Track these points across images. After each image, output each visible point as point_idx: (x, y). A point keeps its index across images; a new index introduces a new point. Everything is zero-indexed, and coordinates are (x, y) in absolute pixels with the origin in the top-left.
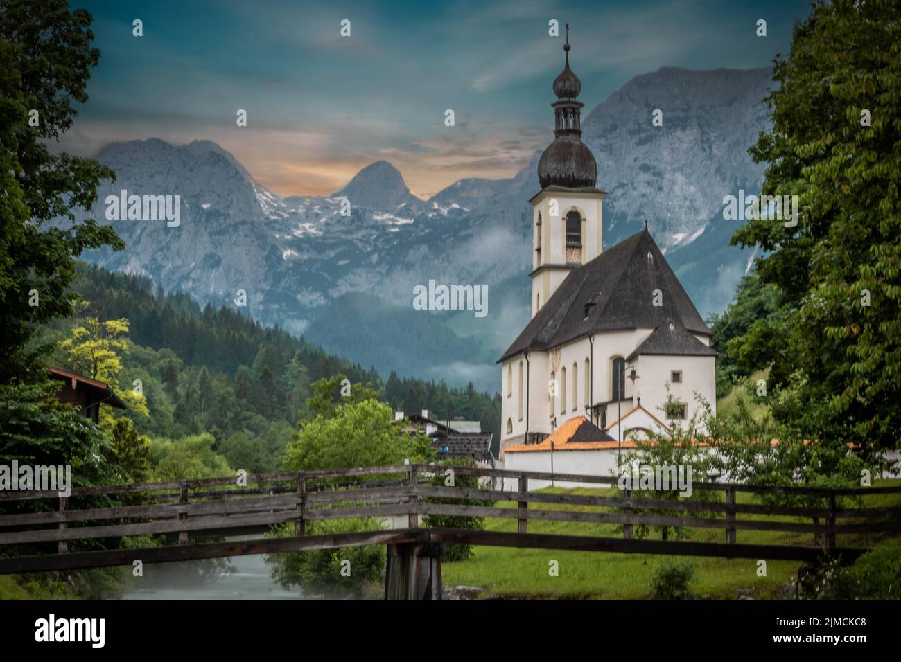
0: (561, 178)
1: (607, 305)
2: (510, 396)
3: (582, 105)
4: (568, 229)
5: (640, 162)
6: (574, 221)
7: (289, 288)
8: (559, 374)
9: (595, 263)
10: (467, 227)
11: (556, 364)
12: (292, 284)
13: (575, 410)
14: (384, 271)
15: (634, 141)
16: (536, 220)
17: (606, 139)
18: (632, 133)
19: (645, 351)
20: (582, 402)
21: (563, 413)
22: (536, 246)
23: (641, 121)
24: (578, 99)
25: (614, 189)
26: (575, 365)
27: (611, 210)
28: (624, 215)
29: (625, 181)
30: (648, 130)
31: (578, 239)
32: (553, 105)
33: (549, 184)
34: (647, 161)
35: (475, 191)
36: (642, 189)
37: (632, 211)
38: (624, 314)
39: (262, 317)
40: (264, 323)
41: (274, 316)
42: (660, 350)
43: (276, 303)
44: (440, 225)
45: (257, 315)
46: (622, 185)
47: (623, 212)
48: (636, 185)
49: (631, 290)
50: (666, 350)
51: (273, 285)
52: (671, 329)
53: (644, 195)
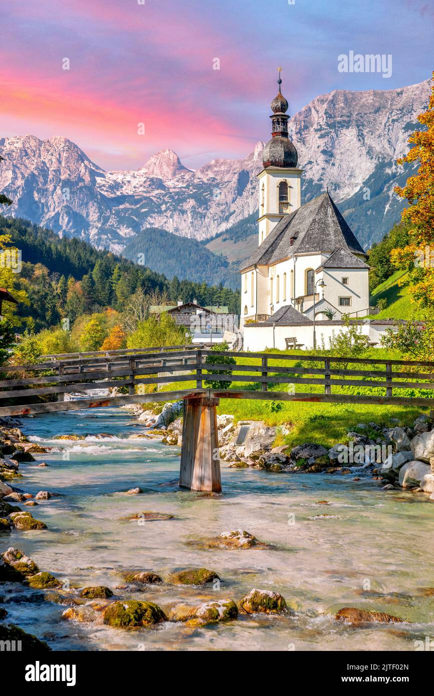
0: (276, 162)
1: (304, 239)
2: (246, 292)
3: (289, 117)
4: (281, 193)
5: (321, 149)
6: (283, 188)
7: (112, 226)
8: (275, 279)
9: (296, 213)
11: (273, 273)
12: (114, 223)
13: (285, 300)
14: (169, 215)
15: (317, 136)
16: (261, 187)
17: (301, 135)
18: (316, 130)
19: (327, 266)
20: (289, 296)
21: (278, 302)
22: (261, 203)
23: (322, 123)
24: (286, 113)
25: (306, 165)
26: (285, 274)
28: (311, 181)
29: (312, 160)
30: (326, 129)
31: (286, 198)
32: (271, 117)
33: (268, 166)
34: (325, 148)
35: (222, 167)
36: (322, 164)
37: (316, 178)
38: (314, 244)
39: (97, 243)
40: (98, 247)
41: (104, 243)
42: (335, 266)
43: (105, 234)
44: (202, 187)
45: (94, 242)
46: (310, 163)
47: (311, 179)
48: (319, 162)
49: (318, 229)
50: (340, 266)
51: (103, 224)
52: (342, 252)
53: (323, 169)
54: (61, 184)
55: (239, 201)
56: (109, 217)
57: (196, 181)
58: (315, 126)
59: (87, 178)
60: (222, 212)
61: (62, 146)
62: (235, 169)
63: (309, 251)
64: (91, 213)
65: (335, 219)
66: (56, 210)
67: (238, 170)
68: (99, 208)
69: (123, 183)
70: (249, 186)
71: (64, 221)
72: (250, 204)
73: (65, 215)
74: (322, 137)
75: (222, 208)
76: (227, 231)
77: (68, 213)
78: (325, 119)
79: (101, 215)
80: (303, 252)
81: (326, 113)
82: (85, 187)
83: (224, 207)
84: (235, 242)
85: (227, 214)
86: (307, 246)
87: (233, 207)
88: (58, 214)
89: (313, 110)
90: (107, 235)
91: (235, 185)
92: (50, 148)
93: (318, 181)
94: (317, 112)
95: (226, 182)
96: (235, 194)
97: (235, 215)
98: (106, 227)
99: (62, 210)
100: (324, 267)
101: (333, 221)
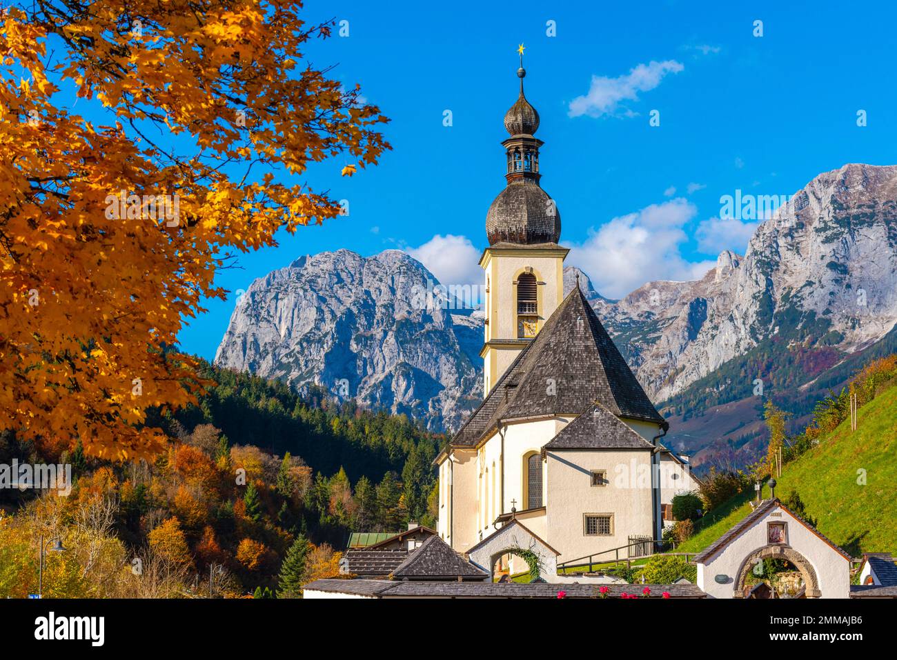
1: (523, 387)
2: (443, 506)
3: (541, 143)
4: (521, 296)
5: (828, 260)
6: (526, 285)
8: (484, 477)
10: (656, 330)
11: (482, 464)
15: (819, 239)
17: (793, 238)
18: (818, 230)
23: (827, 219)
24: (535, 136)
25: (802, 288)
26: (494, 464)
27: (799, 309)
28: (812, 314)
29: (812, 279)
30: (834, 228)
31: (534, 307)
32: (504, 143)
33: (497, 241)
34: (833, 259)
36: (831, 287)
37: (820, 309)
39: (454, 424)
42: (575, 444)
43: (466, 409)
44: (630, 328)
45: (449, 422)
46: (810, 283)
47: (812, 311)
48: (824, 282)
49: (553, 366)
50: (585, 444)
51: (464, 392)
52: (596, 414)
53: (832, 293)
54: (394, 328)
55: (692, 350)
57: (620, 318)
58: (816, 224)
59: (438, 317)
60: (664, 368)
61: (397, 265)
62: (683, 297)
63: (530, 414)
64: (444, 375)
65: (591, 343)
66: (387, 370)
67: (690, 298)
68: (458, 366)
70: (707, 324)
71: (400, 388)
72: (710, 355)
73: (401, 378)
74: (827, 240)
75: (663, 361)
76: (671, 400)
77: (406, 376)
78: (832, 211)
79: (460, 378)
80: (518, 416)
81: (834, 201)
82: (435, 331)
83: (665, 359)
84: (685, 419)
85: (671, 372)
86: (529, 402)
87: (681, 360)
88: (390, 376)
89: (811, 198)
91: (684, 324)
92: (377, 269)
93: (824, 313)
94: (819, 199)
95: (669, 319)
96: (684, 338)
97: (684, 372)
98: (469, 398)
99: (396, 369)
100: (549, 448)
101: (586, 347)
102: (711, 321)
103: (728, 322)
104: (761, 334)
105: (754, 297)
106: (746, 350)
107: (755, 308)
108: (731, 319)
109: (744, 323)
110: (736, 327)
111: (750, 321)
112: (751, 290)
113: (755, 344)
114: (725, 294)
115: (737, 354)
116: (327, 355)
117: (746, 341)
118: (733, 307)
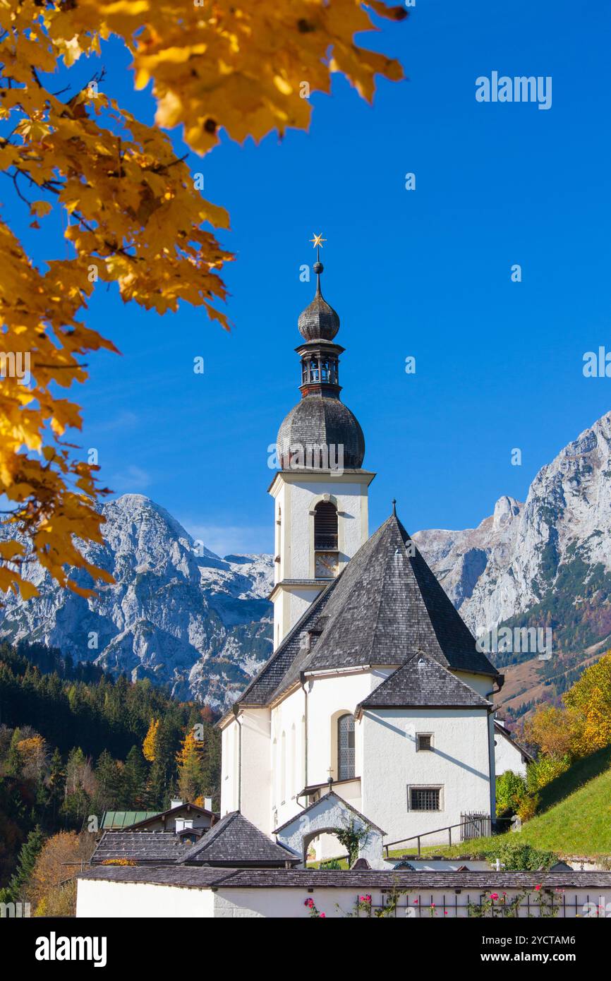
1: (330, 633)
2: (227, 778)
3: (342, 350)
4: (318, 528)
6: (326, 518)
7: (230, 657)
8: (280, 741)
11: (277, 726)
12: (234, 652)
15: (609, 484)
16: (276, 515)
17: (579, 482)
19: (377, 701)
21: (283, 803)
25: (589, 538)
26: (293, 726)
27: (586, 561)
28: (601, 567)
31: (333, 542)
32: (297, 349)
35: (435, 544)
38: (353, 645)
39: (201, 689)
40: (204, 697)
41: (215, 688)
42: (398, 701)
43: (215, 673)
45: (195, 688)
46: (598, 533)
47: (600, 563)
49: (367, 608)
50: (410, 701)
51: (214, 654)
52: (421, 665)
54: (135, 582)
55: (467, 607)
56: (224, 640)
58: (605, 467)
59: (184, 568)
61: (138, 512)
62: (458, 548)
63: (340, 665)
64: (191, 634)
65: (412, 580)
66: (127, 630)
67: (464, 549)
68: (207, 625)
69: (250, 576)
70: (484, 578)
71: (141, 648)
73: (142, 638)
77: (148, 635)
79: (208, 638)
80: (325, 668)
82: (181, 585)
86: (338, 652)
88: (130, 636)
89: (600, 438)
90: (221, 675)
91: (458, 578)
92: (115, 516)
94: (608, 440)
95: (441, 573)
96: (457, 593)
98: (219, 660)
99: (136, 629)
100: (366, 706)
101: (407, 585)
102: (488, 575)
103: (507, 576)
104: (543, 589)
105: (537, 548)
106: (527, 606)
107: (536, 561)
108: (511, 572)
109: (525, 577)
110: (515, 581)
111: (532, 575)
112: (533, 539)
113: (537, 601)
114: (504, 545)
115: (517, 612)
116: (58, 612)
117: (528, 597)
118: (513, 559)
